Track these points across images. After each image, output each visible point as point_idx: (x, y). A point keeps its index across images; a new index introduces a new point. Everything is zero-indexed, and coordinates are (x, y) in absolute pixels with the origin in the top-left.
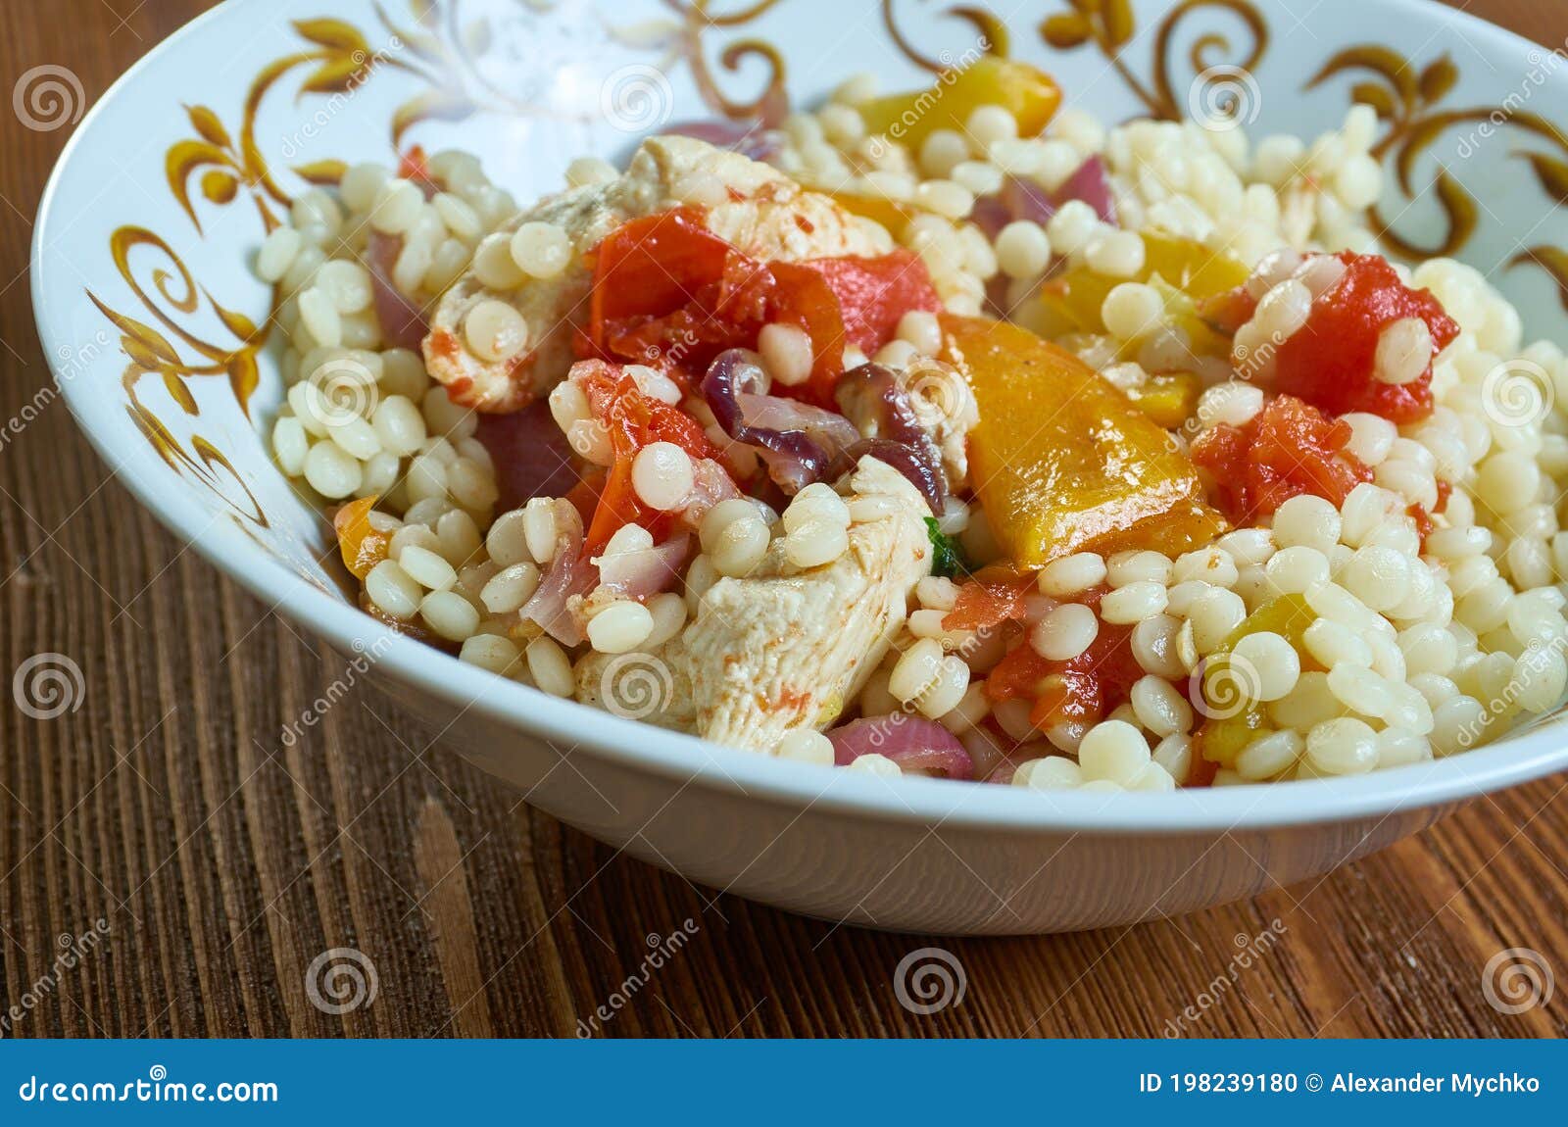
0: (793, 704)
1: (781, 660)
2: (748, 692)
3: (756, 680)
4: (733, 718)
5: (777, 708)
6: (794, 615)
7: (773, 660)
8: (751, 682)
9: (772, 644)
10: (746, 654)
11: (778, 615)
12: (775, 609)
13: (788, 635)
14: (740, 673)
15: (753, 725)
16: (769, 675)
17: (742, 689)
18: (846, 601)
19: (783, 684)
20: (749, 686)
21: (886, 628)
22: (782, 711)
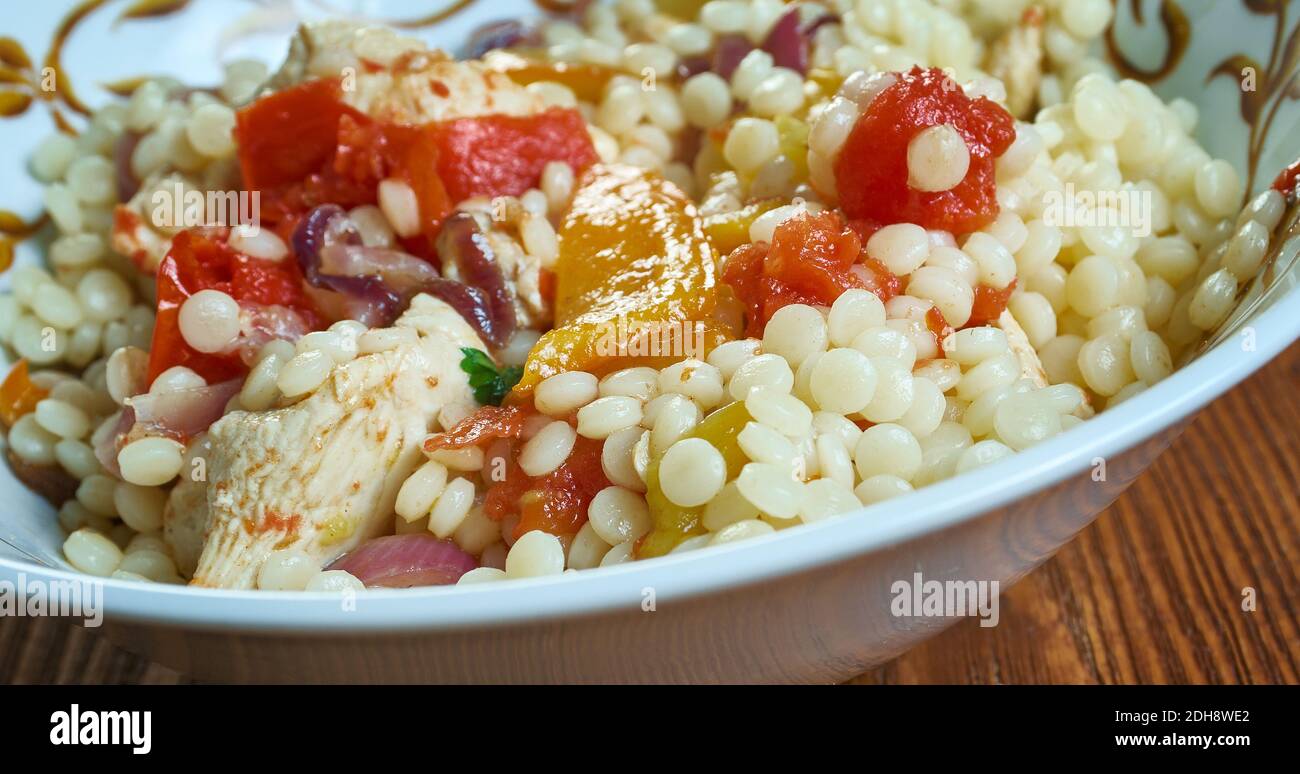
0: (279, 526)
1: (261, 485)
2: (235, 516)
3: (242, 505)
4: (222, 541)
5: (263, 530)
6: (270, 444)
7: (253, 487)
8: (238, 508)
9: (252, 470)
10: (232, 481)
11: (257, 443)
12: (255, 438)
13: (267, 460)
14: (226, 499)
15: (239, 548)
16: (252, 500)
17: (231, 513)
18: (319, 427)
19: (266, 507)
20: (236, 510)
21: (402, 453)
22: (266, 535)
